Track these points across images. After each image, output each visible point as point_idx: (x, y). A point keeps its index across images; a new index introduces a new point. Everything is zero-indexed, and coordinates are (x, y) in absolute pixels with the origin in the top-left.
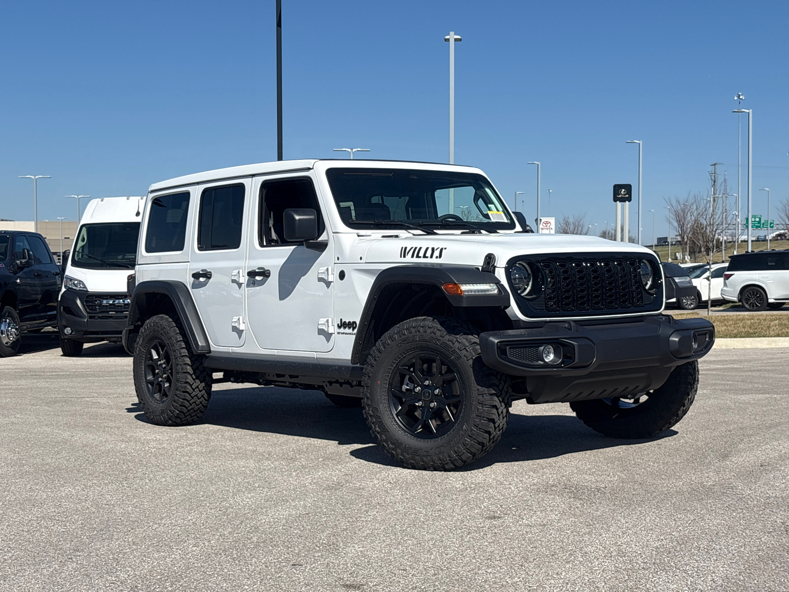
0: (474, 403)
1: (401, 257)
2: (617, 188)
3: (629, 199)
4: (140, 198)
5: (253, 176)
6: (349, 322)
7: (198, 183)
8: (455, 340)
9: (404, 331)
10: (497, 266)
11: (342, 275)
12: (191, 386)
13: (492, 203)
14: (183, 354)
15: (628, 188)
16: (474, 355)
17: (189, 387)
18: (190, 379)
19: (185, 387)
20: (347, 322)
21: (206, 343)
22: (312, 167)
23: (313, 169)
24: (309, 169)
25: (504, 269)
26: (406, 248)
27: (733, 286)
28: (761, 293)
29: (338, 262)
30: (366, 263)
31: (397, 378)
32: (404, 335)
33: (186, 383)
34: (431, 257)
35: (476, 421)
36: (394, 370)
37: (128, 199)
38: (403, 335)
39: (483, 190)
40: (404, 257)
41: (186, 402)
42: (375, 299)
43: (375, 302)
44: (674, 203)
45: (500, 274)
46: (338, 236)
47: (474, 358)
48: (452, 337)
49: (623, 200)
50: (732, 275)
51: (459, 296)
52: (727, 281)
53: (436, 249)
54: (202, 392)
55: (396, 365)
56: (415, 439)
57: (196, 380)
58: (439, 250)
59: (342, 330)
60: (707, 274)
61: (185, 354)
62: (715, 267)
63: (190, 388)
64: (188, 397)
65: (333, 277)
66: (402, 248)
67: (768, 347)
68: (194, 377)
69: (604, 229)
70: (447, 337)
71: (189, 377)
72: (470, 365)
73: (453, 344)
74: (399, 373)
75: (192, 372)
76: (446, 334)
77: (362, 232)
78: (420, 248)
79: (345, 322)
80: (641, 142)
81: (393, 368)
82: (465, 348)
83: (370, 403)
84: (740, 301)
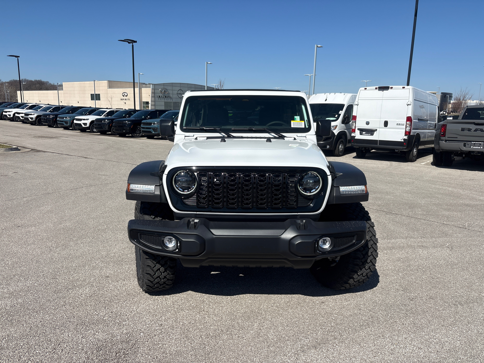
10: (164, 173)
45: (164, 179)
77: (188, 134)
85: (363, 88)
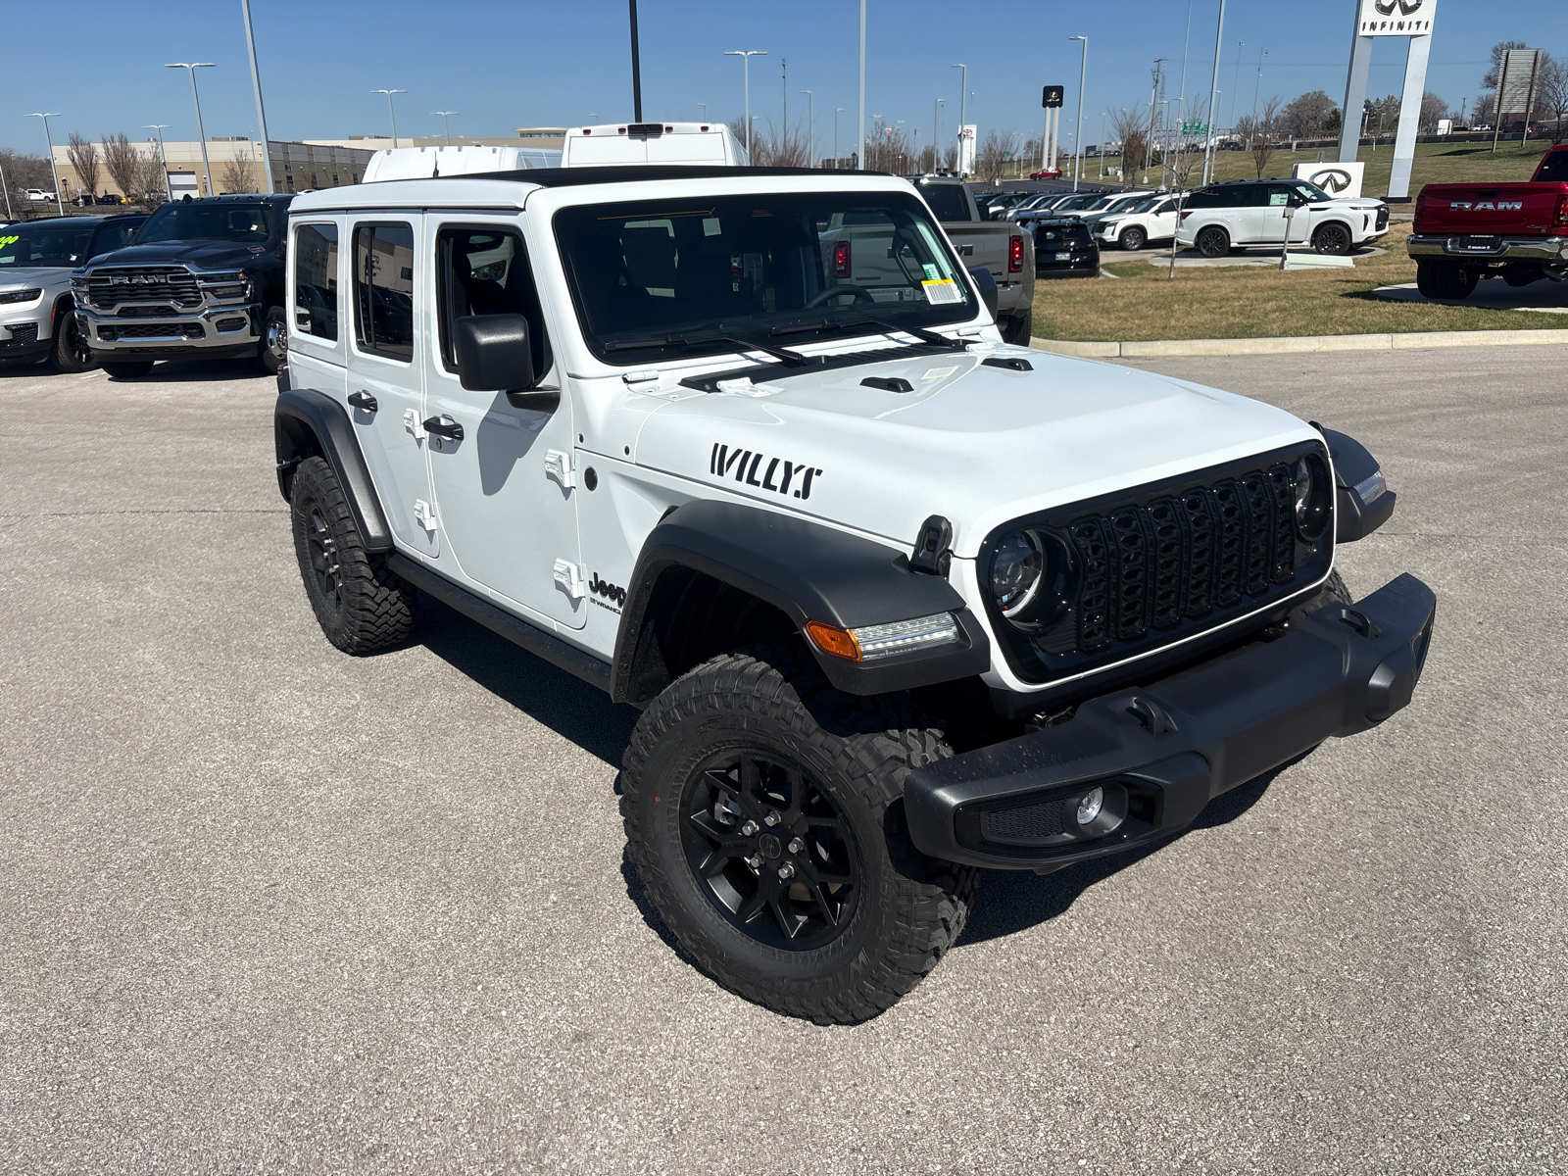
0: (887, 910)
1: (713, 471)
2: (1047, 90)
3: (1060, 104)
4: (437, 148)
5: (425, 209)
6: (611, 586)
7: (347, 210)
8: (839, 747)
9: (712, 698)
10: (955, 554)
11: (591, 479)
12: (373, 598)
13: (932, 259)
14: (350, 545)
15: (1060, 90)
16: (889, 797)
17: (368, 601)
18: (368, 588)
19: (361, 602)
20: (608, 584)
21: (384, 532)
22: (522, 207)
23: (524, 209)
24: (516, 210)
25: (974, 562)
26: (724, 448)
27: (1189, 227)
28: (1223, 236)
29: (580, 445)
30: (637, 464)
31: (702, 790)
32: (713, 707)
33: (363, 594)
34: (784, 490)
35: (890, 953)
36: (691, 776)
37: (423, 151)
38: (710, 707)
39: (912, 227)
40: (721, 473)
41: (368, 624)
42: (647, 588)
43: (650, 592)
44: (1119, 115)
45: (964, 578)
46: (577, 387)
47: (888, 804)
48: (832, 740)
49: (1053, 105)
50: (1190, 213)
51: (851, 661)
52: (1183, 221)
53: (797, 470)
54: (396, 606)
55: (697, 766)
56: (745, 939)
57: (382, 589)
58: (803, 473)
59: (598, 596)
60: (1156, 207)
61: (354, 544)
62: (1165, 199)
63: (371, 603)
64: (370, 617)
65: (573, 478)
66: (716, 445)
67: (1273, 351)
68: (377, 584)
69: (1029, 139)
70: (820, 738)
71: (366, 584)
72: (879, 820)
73: (835, 758)
74: (705, 782)
75: (370, 575)
76: (817, 730)
77: (635, 371)
78: (758, 457)
79: (603, 582)
80: (1086, 39)
81: (689, 771)
82: (865, 775)
83: (640, 839)
84: (1196, 244)
85: (579, 131)
